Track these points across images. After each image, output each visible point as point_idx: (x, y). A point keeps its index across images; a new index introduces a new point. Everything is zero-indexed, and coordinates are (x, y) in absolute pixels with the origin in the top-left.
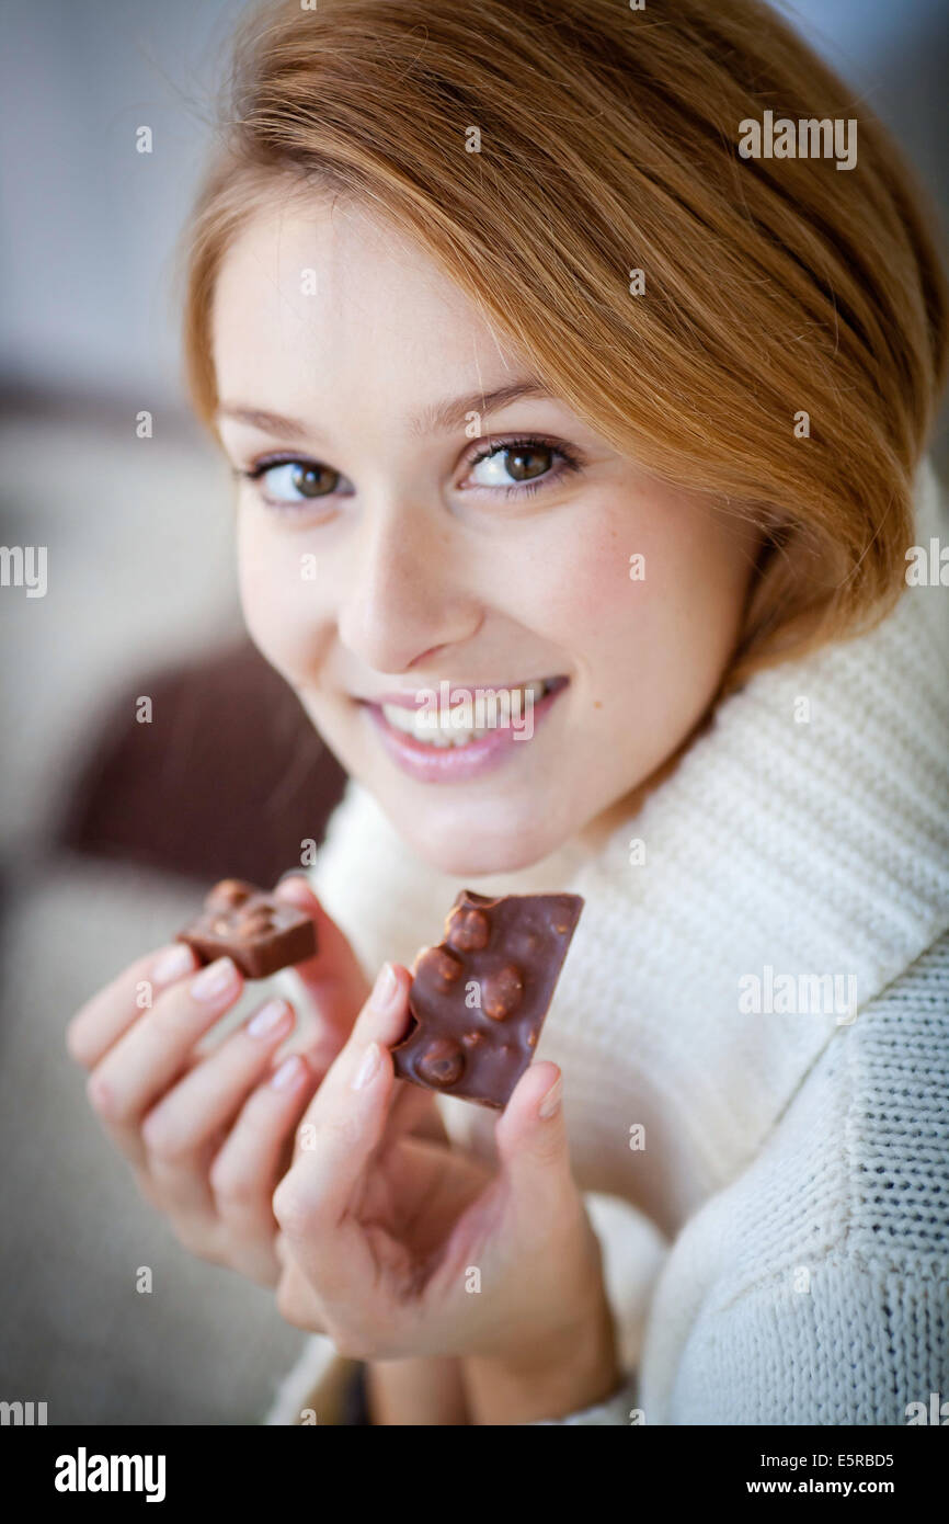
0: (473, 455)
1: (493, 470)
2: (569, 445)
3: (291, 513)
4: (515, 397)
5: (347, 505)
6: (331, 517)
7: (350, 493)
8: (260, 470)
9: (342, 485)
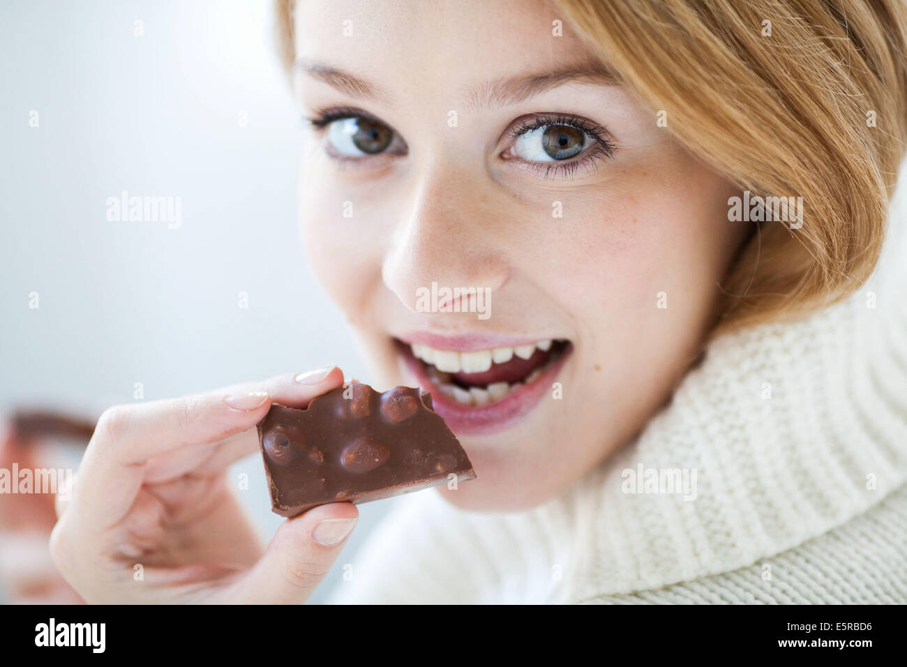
0: (518, 128)
1: (533, 145)
2: (604, 130)
3: (349, 165)
4: (563, 80)
5: (400, 163)
6: (386, 171)
7: (402, 151)
8: (325, 120)
9: (395, 143)
